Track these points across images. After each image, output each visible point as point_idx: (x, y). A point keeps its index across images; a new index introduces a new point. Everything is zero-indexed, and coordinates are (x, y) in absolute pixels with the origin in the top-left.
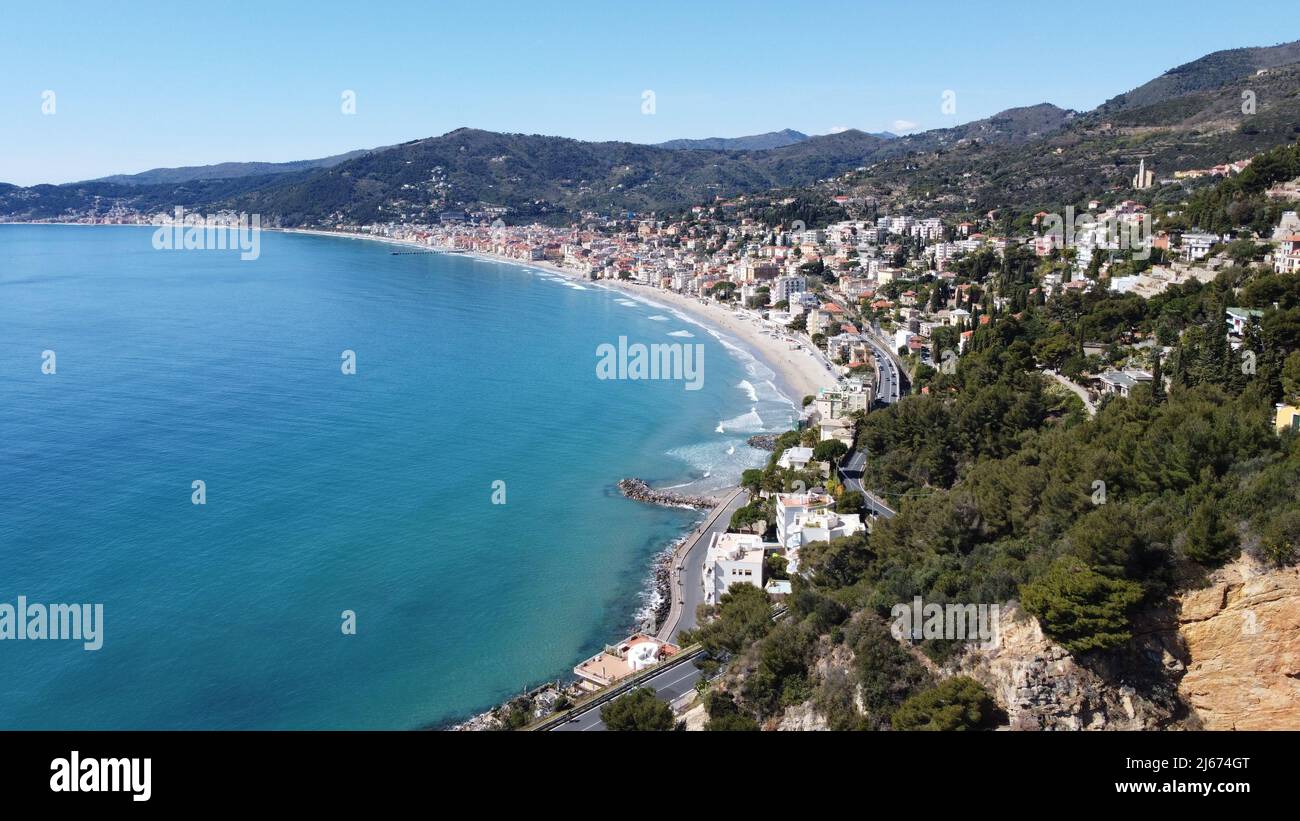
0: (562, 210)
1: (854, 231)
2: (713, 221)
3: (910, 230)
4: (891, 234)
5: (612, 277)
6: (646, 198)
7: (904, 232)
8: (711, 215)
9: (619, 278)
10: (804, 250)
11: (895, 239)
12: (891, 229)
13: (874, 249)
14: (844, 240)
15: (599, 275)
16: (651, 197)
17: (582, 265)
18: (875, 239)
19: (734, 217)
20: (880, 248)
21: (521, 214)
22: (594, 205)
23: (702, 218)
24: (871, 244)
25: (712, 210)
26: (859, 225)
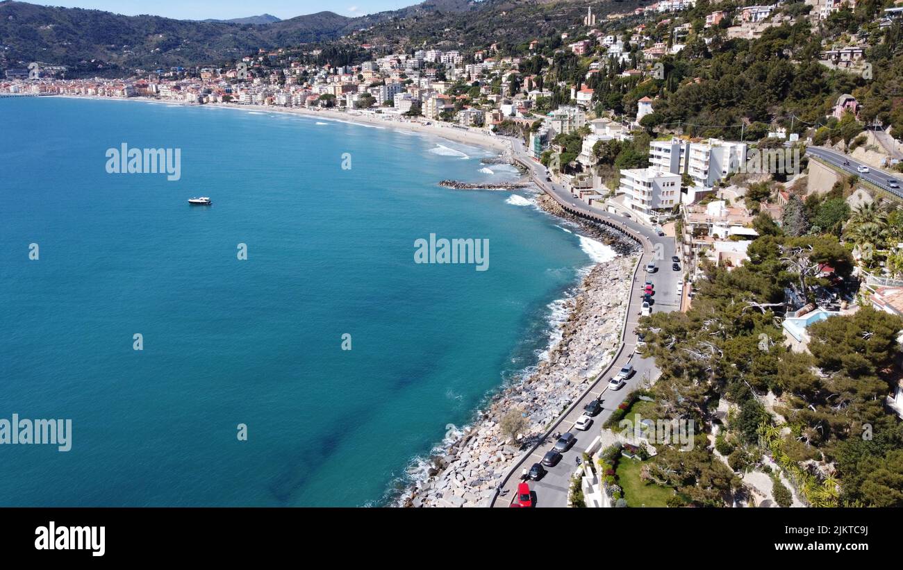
0: (115, 67)
1: (399, 61)
2: (263, 67)
3: (440, 58)
4: (427, 62)
5: (216, 101)
6: (181, 59)
7: (436, 60)
8: (260, 62)
9: (223, 101)
10: (365, 76)
11: (430, 65)
12: (425, 59)
13: (418, 72)
14: (393, 67)
15: (205, 100)
16: (185, 58)
17: (180, 96)
18: (417, 66)
19: (278, 64)
20: (421, 71)
21: (81, 70)
22: (141, 64)
23: (254, 64)
24: (415, 69)
25: (261, 59)
26: (402, 57)
